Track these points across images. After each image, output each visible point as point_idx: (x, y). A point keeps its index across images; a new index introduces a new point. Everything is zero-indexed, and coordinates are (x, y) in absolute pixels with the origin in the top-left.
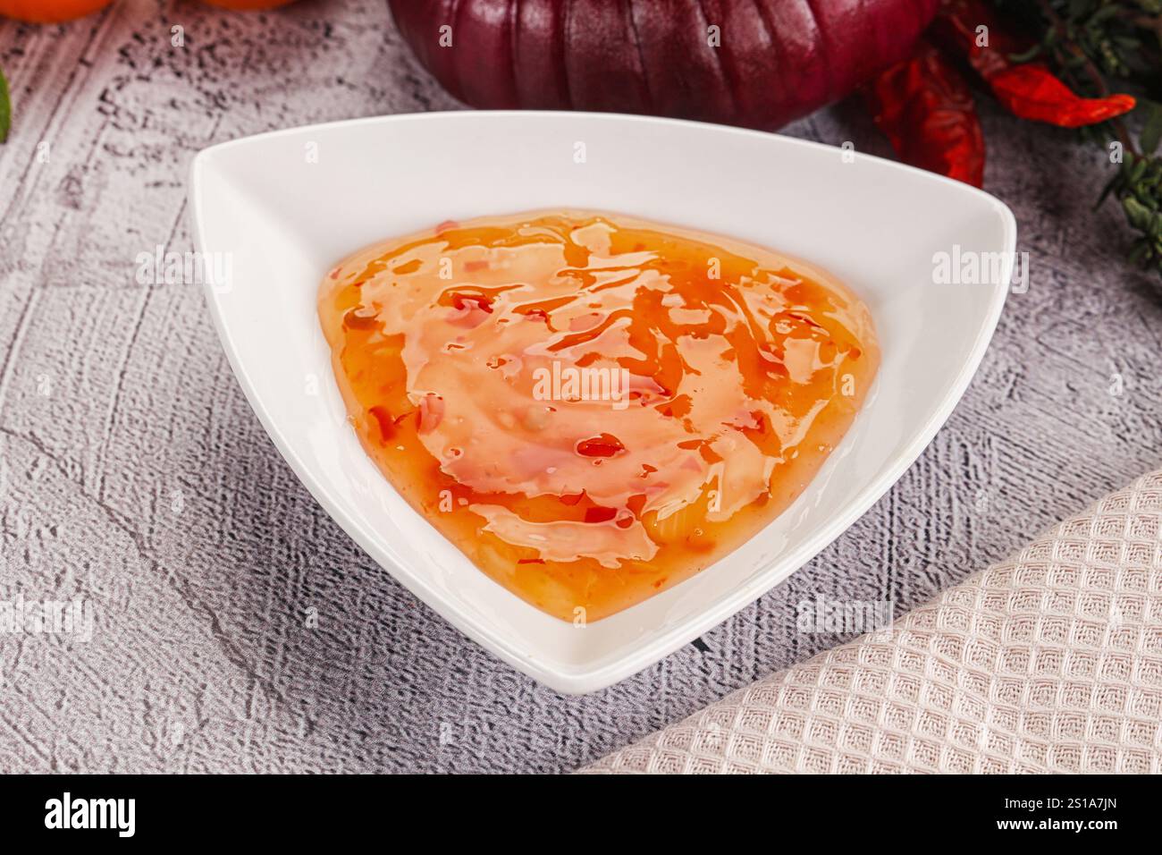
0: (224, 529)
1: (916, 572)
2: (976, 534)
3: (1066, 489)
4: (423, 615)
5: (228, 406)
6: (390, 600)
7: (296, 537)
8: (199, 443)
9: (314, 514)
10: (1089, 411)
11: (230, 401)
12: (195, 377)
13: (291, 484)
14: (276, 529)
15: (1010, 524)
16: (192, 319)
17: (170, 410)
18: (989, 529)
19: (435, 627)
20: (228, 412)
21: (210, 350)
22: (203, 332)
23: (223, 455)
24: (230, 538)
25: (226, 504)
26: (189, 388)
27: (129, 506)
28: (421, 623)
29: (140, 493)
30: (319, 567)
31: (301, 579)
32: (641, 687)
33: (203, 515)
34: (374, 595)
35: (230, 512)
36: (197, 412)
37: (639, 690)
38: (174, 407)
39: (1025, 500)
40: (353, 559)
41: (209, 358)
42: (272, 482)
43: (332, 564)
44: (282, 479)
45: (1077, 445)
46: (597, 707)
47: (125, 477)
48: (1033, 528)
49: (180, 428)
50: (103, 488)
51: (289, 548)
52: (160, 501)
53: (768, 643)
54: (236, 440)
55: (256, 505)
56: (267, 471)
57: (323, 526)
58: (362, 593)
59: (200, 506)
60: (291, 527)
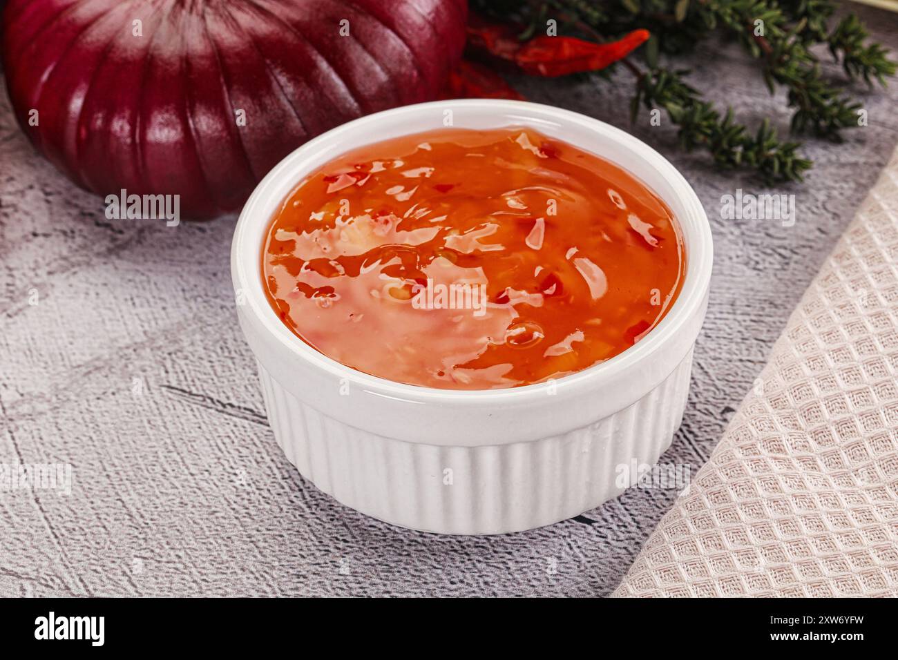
0: (196, 578)
1: (691, 413)
2: (711, 371)
3: (747, 318)
4: (381, 579)
5: (132, 492)
6: (351, 578)
7: (251, 563)
8: (131, 526)
9: (252, 542)
10: (723, 261)
11: (129, 488)
12: (92, 481)
13: (219, 528)
14: (232, 563)
15: (728, 356)
16: (57, 442)
17: (92, 512)
18: (717, 365)
19: (396, 584)
20: (134, 496)
21: (88, 458)
22: (72, 448)
23: (154, 528)
24: (204, 583)
25: (183, 560)
26: (94, 491)
27: (114, 590)
28: (385, 585)
29: (115, 578)
30: (283, 576)
31: (277, 590)
32: (568, 565)
33: (173, 575)
34: (336, 580)
35: (191, 565)
36: (113, 505)
37: (568, 568)
38: (93, 508)
39: (726, 336)
40: (303, 561)
41: (92, 465)
42: (204, 532)
43: (291, 571)
44: (210, 527)
45: (732, 285)
46: (549, 591)
47: (95, 571)
48: (745, 352)
49: (109, 522)
50: (85, 586)
51: (252, 572)
52: (133, 578)
53: (629, 501)
54: (156, 513)
55: (205, 552)
56: (195, 525)
57: (264, 548)
58: (327, 582)
59: (166, 570)
60: (241, 557)
